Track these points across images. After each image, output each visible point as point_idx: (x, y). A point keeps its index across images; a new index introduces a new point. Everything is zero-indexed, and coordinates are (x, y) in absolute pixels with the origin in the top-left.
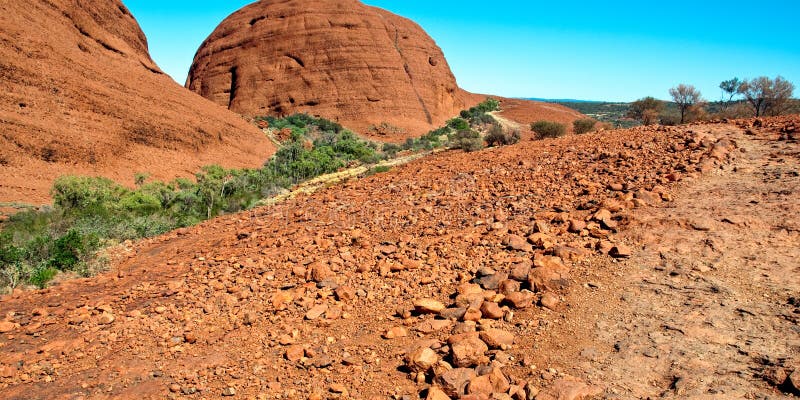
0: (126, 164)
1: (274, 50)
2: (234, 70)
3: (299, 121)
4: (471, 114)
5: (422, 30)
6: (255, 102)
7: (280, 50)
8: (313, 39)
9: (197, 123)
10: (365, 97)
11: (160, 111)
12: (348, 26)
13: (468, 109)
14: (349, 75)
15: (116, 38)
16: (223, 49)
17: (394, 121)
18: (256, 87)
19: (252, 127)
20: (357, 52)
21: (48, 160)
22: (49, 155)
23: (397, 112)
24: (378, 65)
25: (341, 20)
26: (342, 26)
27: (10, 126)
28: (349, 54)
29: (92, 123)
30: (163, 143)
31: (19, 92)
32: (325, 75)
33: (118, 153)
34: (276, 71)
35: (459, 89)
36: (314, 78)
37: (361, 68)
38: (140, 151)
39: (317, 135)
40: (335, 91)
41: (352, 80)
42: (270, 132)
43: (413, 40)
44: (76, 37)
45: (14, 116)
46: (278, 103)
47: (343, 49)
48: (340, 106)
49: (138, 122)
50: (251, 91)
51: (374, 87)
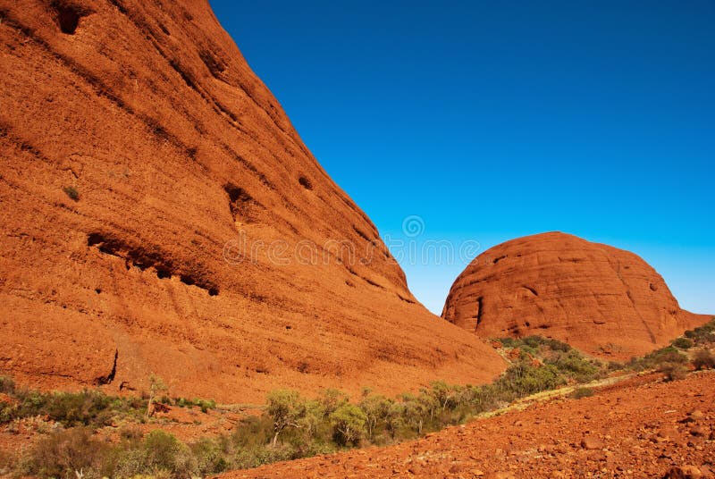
0: (368, 377)
1: (512, 283)
2: (480, 300)
3: (533, 341)
4: (696, 334)
5: (642, 260)
6: (497, 326)
7: (517, 283)
8: (544, 273)
9: (436, 343)
10: (591, 320)
11: (403, 333)
12: (575, 261)
13: (692, 329)
14: (577, 301)
15: (379, 276)
16: (471, 283)
17: (618, 341)
18: (498, 313)
19: (488, 347)
20: (584, 282)
21: (302, 371)
22: (303, 368)
23: (621, 333)
24: (602, 292)
25: (569, 256)
26: (570, 261)
27: (275, 344)
28: (576, 284)
29: (343, 343)
30: (403, 360)
31: (287, 317)
32: (556, 302)
33: (362, 367)
34: (514, 299)
35: (682, 311)
36: (547, 305)
37: (588, 295)
38: (384, 366)
39: (548, 354)
40: (565, 316)
41: (579, 306)
42: (503, 352)
43: (633, 269)
44: (345, 275)
45: (281, 335)
46: (516, 326)
47: (571, 280)
48: (569, 329)
49: (383, 342)
50: (493, 316)
51: (600, 311)
